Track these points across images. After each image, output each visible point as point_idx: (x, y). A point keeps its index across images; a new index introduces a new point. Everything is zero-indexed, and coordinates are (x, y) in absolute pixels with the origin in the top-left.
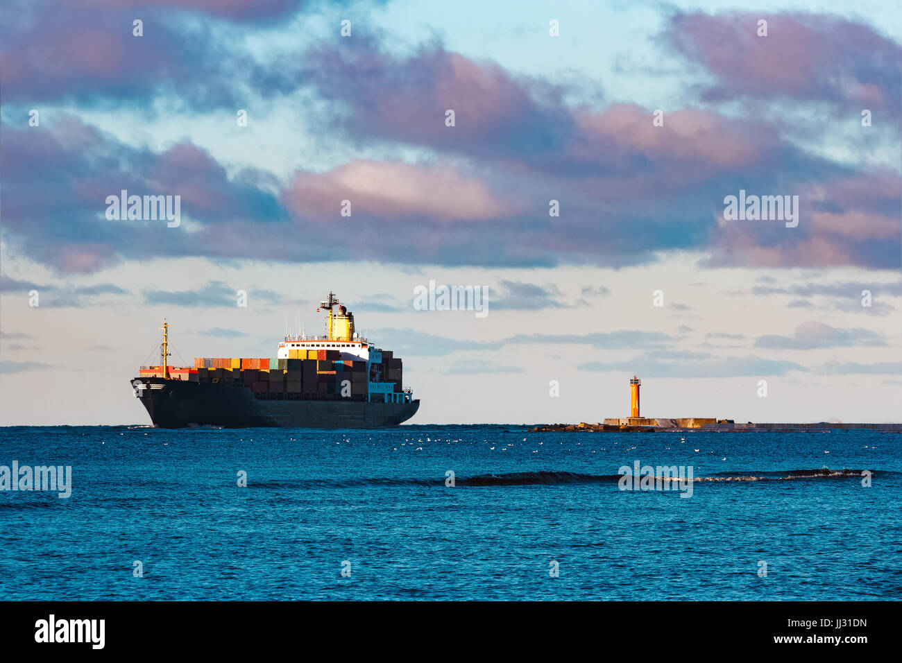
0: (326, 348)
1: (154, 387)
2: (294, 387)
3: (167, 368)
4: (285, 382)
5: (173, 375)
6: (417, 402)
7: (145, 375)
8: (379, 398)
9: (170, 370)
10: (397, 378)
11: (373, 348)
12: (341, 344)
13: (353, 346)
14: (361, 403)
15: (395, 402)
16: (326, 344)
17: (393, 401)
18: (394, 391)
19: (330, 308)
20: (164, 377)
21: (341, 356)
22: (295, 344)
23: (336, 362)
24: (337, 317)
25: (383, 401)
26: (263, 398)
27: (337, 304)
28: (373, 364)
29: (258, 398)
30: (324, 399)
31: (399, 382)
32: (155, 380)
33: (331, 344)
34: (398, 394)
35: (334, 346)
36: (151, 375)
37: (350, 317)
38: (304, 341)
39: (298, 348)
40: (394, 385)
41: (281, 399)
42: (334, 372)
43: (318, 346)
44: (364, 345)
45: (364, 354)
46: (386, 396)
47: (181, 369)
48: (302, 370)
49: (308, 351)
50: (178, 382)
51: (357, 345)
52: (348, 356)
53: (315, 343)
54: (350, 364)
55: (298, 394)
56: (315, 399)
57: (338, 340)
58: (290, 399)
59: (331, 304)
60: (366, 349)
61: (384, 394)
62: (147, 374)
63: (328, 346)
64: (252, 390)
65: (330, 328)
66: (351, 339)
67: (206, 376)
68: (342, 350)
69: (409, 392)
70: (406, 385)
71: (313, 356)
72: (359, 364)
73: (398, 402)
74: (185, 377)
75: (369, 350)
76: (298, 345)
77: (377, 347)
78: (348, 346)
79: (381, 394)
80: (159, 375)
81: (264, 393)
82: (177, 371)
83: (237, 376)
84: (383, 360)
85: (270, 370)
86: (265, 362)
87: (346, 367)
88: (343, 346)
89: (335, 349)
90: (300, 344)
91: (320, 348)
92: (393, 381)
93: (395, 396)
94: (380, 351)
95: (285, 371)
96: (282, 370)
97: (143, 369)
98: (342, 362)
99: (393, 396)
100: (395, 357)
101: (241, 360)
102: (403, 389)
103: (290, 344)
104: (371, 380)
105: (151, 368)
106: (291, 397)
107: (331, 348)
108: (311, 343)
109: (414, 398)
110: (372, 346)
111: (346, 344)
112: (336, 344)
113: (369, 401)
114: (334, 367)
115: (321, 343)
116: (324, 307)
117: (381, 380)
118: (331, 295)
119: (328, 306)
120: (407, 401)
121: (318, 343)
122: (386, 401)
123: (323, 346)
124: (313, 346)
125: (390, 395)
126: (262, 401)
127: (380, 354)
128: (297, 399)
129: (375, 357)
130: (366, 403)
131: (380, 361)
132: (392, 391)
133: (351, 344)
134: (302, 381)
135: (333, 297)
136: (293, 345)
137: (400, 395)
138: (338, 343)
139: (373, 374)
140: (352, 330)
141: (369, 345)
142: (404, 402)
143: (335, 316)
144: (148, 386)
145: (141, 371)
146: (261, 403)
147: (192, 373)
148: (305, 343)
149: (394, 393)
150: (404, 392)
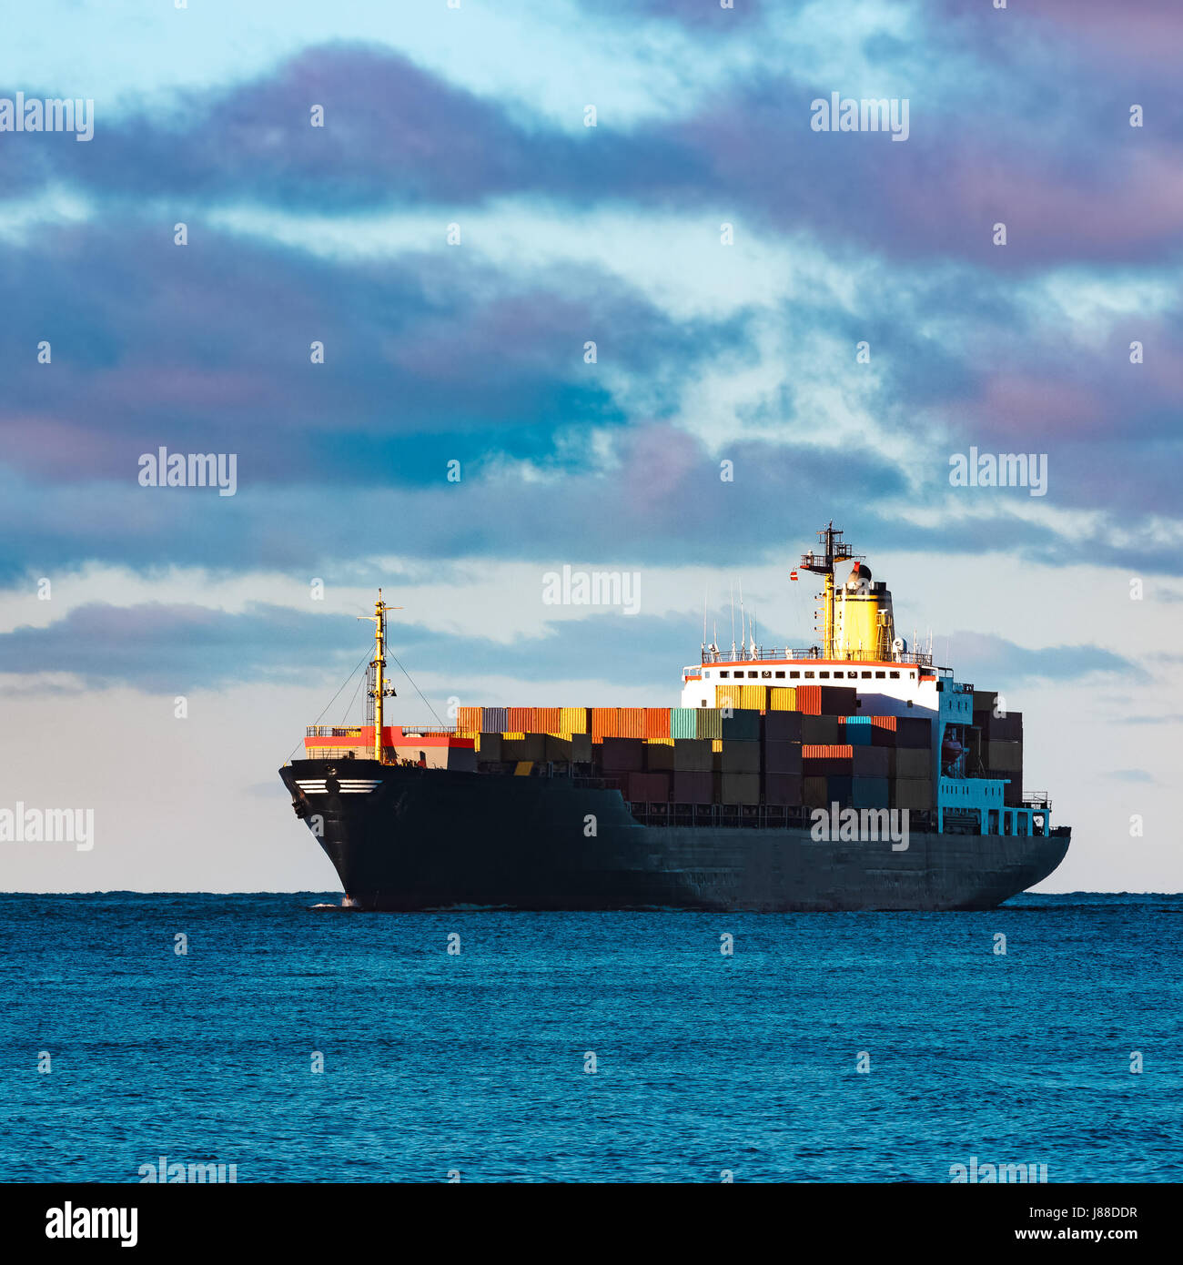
0: (817, 682)
1: (349, 786)
2: (741, 791)
3: (386, 733)
4: (717, 772)
5: (406, 754)
6: (1064, 833)
7: (317, 753)
8: (965, 822)
9: (395, 737)
10: (1012, 768)
11: (951, 680)
12: (860, 669)
13: (895, 675)
15: (1008, 832)
16: (817, 669)
17: (1001, 832)
18: (1007, 804)
19: (828, 570)
20: (377, 757)
21: (859, 703)
22: (732, 670)
23: (852, 720)
24: (844, 596)
25: (977, 830)
26: (659, 821)
27: (845, 557)
28: (949, 726)
29: (642, 820)
31: (1016, 777)
32: (350, 767)
33: (832, 669)
34: (1015, 811)
35: (839, 675)
36: (338, 752)
37: (881, 595)
38: (755, 663)
39: (739, 681)
40: (1006, 785)
41: (704, 822)
42: (846, 751)
43: (795, 675)
44: (924, 673)
45: (926, 696)
46: (985, 815)
47: (423, 735)
48: (762, 740)
49: (769, 690)
50: (417, 771)
51: (904, 672)
52: (881, 704)
53: (787, 669)
54: (889, 723)
55: (749, 808)
57: (849, 659)
58: (728, 823)
59: (829, 559)
60: (930, 685)
61: (979, 811)
62: (327, 748)
63: (824, 675)
64: (627, 798)
65: (827, 625)
66: (885, 656)
67: (497, 757)
68: (864, 687)
69: (1044, 806)
70: (1030, 791)
71: (785, 703)
72: (914, 724)
73: (1015, 833)
74: (438, 758)
75: (940, 687)
76: (739, 675)
77: (960, 679)
78: (880, 675)
79: (971, 811)
80: (362, 754)
81: (658, 806)
82: (414, 742)
83: (586, 757)
84: (976, 714)
85: (676, 741)
86: (659, 718)
87: (876, 733)
88: (866, 675)
89: (845, 683)
90: (746, 669)
91: (803, 681)
92: (1003, 775)
93: (1008, 816)
94: (967, 689)
95: (717, 746)
96: (709, 742)
97: (315, 737)
98: (867, 720)
99: (1002, 817)
100: (1003, 707)
101: (589, 712)
102: (1026, 797)
103: (715, 671)
104: (945, 772)
105: (336, 732)
106: (732, 817)
107: (832, 682)
108: (774, 669)
109: (1055, 823)
110: (949, 674)
111: (874, 670)
112: (845, 669)
113: (939, 831)
114: (843, 735)
115: (802, 669)
116: (811, 568)
117: (969, 772)
118: (831, 533)
119: (822, 564)
120: (1037, 830)
121: (795, 668)
122: (984, 831)
123: (810, 675)
124: (780, 675)
125: (994, 813)
126: (654, 829)
127: (969, 698)
128: (749, 823)
129: (955, 707)
130: (932, 836)
131: (966, 718)
132: (998, 803)
133: (887, 670)
134: (762, 774)
135: (836, 538)
136: (724, 675)
137: (1020, 813)
138: (852, 668)
139: (949, 755)
140: (886, 632)
141: (938, 674)
142: (1030, 833)
143: (839, 592)
144: (333, 786)
145: (309, 742)
146: (654, 834)
147: (458, 747)
148: (759, 669)
149: (1003, 809)
150: (1029, 805)
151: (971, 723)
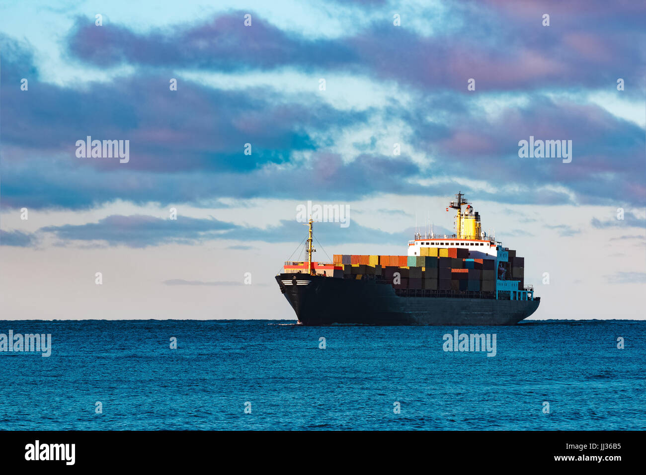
0: (455, 247)
1: (300, 283)
2: (431, 285)
3: (312, 264)
4: (423, 278)
5: (319, 272)
6: (538, 299)
7: (290, 270)
8: (505, 295)
10: (520, 277)
11: (501, 246)
12: (470, 242)
13: (482, 244)
14: (489, 300)
15: (519, 299)
16: (455, 242)
17: (517, 299)
18: (519, 289)
19: (459, 208)
20: (309, 273)
21: (469, 254)
22: (425, 242)
23: (467, 260)
24: (464, 216)
25: (509, 298)
26: (404, 295)
27: (465, 203)
28: (500, 262)
29: (399, 295)
30: (457, 296)
31: (522, 279)
32: (300, 276)
33: (460, 242)
34: (522, 292)
35: (462, 244)
36: (296, 271)
37: (477, 217)
38: (433, 239)
39: (428, 246)
40: (519, 283)
41: (419, 295)
42: (466, 271)
43: (447, 244)
44: (492, 244)
45: (493, 252)
46: (512, 293)
47: (324, 265)
48: (438, 267)
49: (439, 249)
50: (323, 277)
51: (485, 243)
52: (477, 254)
53: (445, 242)
54: (481, 261)
55: (434, 291)
56: (449, 296)
57: (466, 239)
58: (427, 296)
59: (459, 204)
60: (494, 248)
61: (510, 292)
62: (293, 269)
63: (457, 244)
64: (393, 287)
65: (458, 227)
66: (478, 238)
67: (350, 273)
68: (471, 248)
69: (531, 290)
70: (526, 285)
71: (444, 254)
72: (489, 262)
73: (522, 299)
74: (330, 273)
75: (497, 249)
76: (428, 244)
77: (504, 246)
78: (477, 244)
79: (507, 292)
80: (304, 271)
81: (404, 290)
82: (321, 268)
83: (379, 273)
84: (509, 258)
85: (410, 267)
86: (404, 259)
87: (476, 265)
88: (472, 244)
89: (464, 247)
90: (430, 242)
91: (450, 246)
92: (518, 279)
93: (519, 294)
94: (506, 249)
95: (424, 269)
96: (421, 268)
97: (287, 266)
98: (473, 260)
99: (517, 294)
100: (517, 256)
101: (379, 257)
102: (525, 287)
103: (420, 242)
104: (499, 278)
105: (295, 264)
106: (429, 294)
107: (460, 247)
108: (440, 242)
109: (535, 296)
110: (500, 244)
111: (474, 243)
112: (465, 242)
113: (497, 298)
114: (464, 265)
115: (450, 242)
116: (453, 207)
117: (506, 278)
118: (460, 195)
119: (457, 205)
120: (529, 298)
121: (447, 242)
122: (512, 298)
123: (452, 244)
124: (442, 244)
125: (515, 292)
126: (402, 298)
127: (507, 252)
128: (433, 296)
129: (502, 256)
130: (494, 300)
131: (506, 260)
132: (516, 289)
133: (479, 243)
134: (438, 279)
135: (462, 197)
136: (422, 244)
137: (524, 293)
138: (467, 242)
139: (500, 272)
140: (478, 230)
141: (497, 244)
142: (527, 300)
143: (462, 215)
144: (294, 282)
145: (285, 267)
146: (402, 299)
147: (337, 270)
148: (435, 242)
149: (518, 291)
150: (526, 290)
151: (507, 261)
